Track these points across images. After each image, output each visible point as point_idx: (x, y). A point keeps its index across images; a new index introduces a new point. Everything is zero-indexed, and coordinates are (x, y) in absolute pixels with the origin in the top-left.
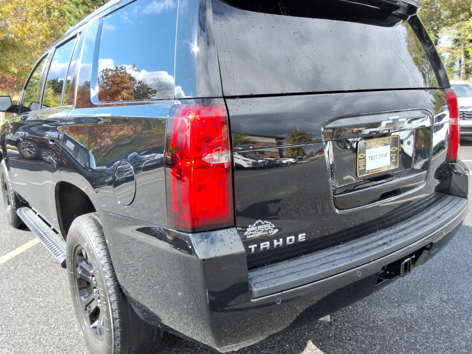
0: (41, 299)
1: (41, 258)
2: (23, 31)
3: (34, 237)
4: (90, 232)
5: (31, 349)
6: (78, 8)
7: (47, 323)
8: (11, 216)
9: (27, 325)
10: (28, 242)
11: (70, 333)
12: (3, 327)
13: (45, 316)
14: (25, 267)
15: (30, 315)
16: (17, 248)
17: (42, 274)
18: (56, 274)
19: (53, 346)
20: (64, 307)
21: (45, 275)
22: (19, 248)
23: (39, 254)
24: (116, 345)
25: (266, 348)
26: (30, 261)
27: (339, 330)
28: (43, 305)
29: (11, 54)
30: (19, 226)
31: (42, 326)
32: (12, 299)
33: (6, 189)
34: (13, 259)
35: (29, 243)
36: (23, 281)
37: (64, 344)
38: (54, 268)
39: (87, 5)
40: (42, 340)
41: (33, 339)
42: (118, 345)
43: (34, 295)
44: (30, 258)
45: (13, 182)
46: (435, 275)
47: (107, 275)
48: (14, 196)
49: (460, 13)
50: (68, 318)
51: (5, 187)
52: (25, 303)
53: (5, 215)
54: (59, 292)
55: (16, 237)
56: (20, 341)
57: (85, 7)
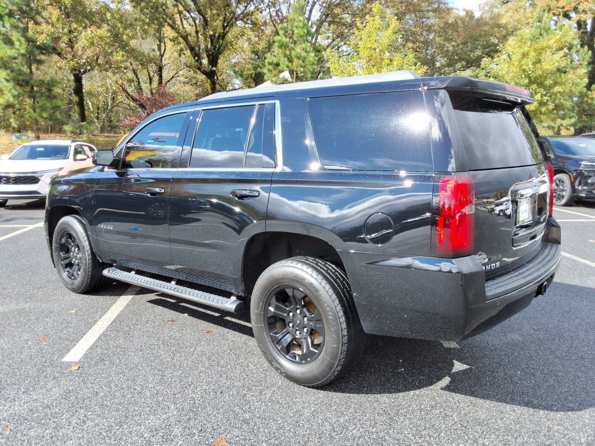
1: (147, 318)
10: (111, 305)
14: (139, 326)
17: (166, 331)
23: (140, 315)
26: (137, 321)
34: (115, 321)
42: (343, 358)
44: (134, 319)
47: (336, 302)
48: (90, 257)
49: (456, 61)
55: (91, 301)
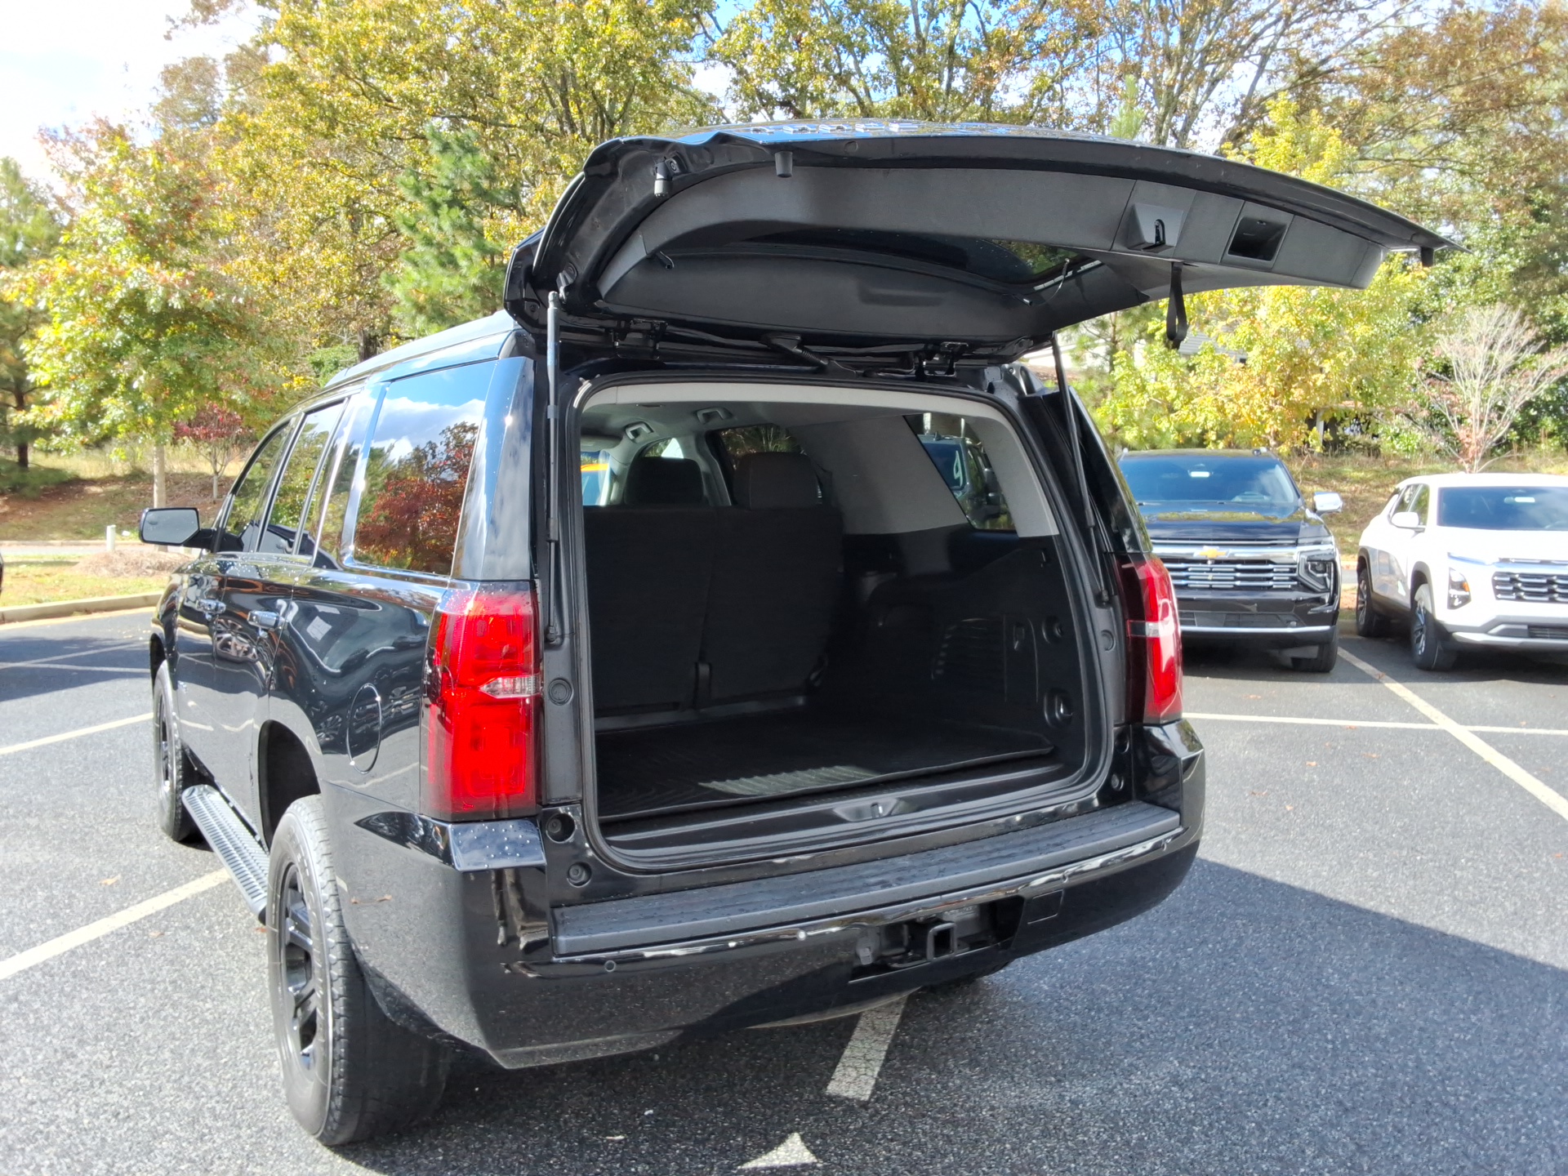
0: (208, 1006)
1: (225, 916)
2: (273, 273)
3: (219, 867)
4: (310, 831)
5: (169, 1100)
6: (437, 215)
7: (212, 1053)
8: (167, 806)
9: (167, 1055)
10: (200, 876)
11: (258, 1078)
12: (114, 1053)
13: (211, 1041)
14: (183, 934)
15: (178, 1035)
16: (171, 889)
17: (221, 952)
18: (254, 955)
19: (217, 1098)
20: (257, 1026)
21: (228, 954)
22: (176, 890)
23: (223, 907)
24: (336, 1076)
25: (689, 1139)
26: (197, 921)
27: (876, 1119)
28: (209, 1017)
29: (231, 350)
30: (184, 835)
31: (199, 1060)
32: (142, 1000)
33: (165, 738)
34: (158, 913)
35: (203, 879)
36: (173, 965)
37: (240, 1095)
38: (253, 940)
39: (462, 207)
40: (193, 1085)
41: (175, 1081)
42: (340, 1077)
43: (195, 995)
44: (198, 915)
45: (184, 722)
46: (1197, 1025)
47: (331, 921)
48: (180, 757)
50: (262, 1048)
51: (163, 732)
52: (171, 1010)
53: (154, 808)
54: (253, 993)
55: (175, 862)
56: (147, 1083)
57: (457, 212)
